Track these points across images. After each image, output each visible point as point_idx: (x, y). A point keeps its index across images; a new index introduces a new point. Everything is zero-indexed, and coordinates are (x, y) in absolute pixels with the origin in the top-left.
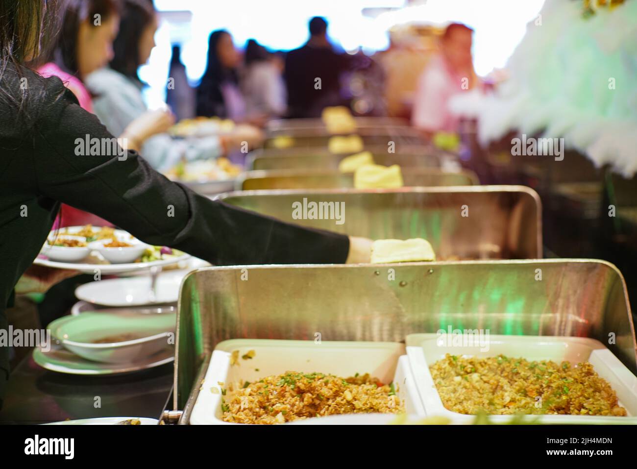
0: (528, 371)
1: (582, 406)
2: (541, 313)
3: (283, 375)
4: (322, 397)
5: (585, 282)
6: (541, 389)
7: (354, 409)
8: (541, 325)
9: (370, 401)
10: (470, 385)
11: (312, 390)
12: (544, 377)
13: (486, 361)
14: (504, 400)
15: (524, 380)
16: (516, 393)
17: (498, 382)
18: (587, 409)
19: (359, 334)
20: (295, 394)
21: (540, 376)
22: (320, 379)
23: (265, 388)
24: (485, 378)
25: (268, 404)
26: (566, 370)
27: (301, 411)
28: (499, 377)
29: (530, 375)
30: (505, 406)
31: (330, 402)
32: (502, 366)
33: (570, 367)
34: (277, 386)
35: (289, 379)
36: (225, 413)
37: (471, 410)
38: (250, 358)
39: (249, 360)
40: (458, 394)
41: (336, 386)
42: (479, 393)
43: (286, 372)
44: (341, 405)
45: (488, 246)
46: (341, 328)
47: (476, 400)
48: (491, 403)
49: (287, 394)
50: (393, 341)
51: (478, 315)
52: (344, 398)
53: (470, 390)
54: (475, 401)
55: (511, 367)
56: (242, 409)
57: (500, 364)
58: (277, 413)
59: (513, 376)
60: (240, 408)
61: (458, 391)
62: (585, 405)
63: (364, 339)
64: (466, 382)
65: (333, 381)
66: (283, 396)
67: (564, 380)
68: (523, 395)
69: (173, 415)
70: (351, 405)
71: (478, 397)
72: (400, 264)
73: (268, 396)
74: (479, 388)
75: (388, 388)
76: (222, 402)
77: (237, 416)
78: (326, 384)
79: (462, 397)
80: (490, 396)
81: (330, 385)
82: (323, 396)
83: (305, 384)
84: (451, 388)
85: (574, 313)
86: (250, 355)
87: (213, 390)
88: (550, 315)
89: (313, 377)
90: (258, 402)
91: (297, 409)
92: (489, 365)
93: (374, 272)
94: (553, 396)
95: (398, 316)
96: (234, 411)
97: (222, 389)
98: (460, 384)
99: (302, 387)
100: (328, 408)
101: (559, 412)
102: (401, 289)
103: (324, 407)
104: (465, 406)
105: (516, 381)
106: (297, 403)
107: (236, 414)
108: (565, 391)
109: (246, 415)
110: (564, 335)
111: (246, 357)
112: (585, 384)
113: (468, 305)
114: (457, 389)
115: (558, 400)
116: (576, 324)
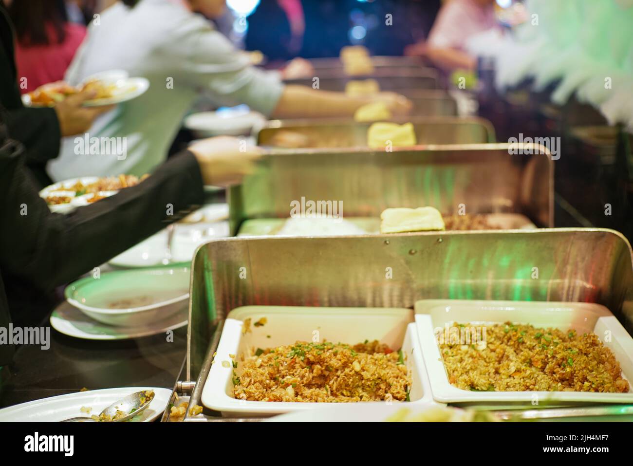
0: (534, 340)
1: (585, 379)
2: (549, 278)
3: (293, 346)
4: (331, 369)
5: (594, 249)
6: (546, 360)
7: (362, 380)
8: (549, 291)
9: (378, 371)
10: (476, 354)
11: (321, 361)
12: (549, 347)
13: (493, 329)
14: (510, 370)
15: (530, 349)
16: (521, 363)
17: (505, 351)
18: (590, 382)
19: (369, 300)
20: (304, 366)
21: (545, 347)
22: (329, 349)
23: (275, 359)
24: (492, 347)
25: (279, 375)
26: (572, 338)
27: (310, 382)
28: (506, 346)
29: (535, 346)
30: (510, 376)
31: (339, 373)
32: (508, 335)
33: (576, 335)
34: (287, 357)
35: (299, 350)
36: (236, 386)
37: (477, 380)
38: (262, 325)
39: (261, 328)
40: (464, 364)
41: (344, 357)
42: (486, 361)
43: (297, 343)
44: (349, 376)
45: (501, 201)
46: (352, 294)
47: (482, 369)
48: (497, 372)
49: (297, 366)
50: (403, 307)
51: (488, 281)
52: (353, 369)
53: (476, 359)
54: (481, 371)
55: (517, 336)
56: (252, 382)
57: (506, 333)
58: (287, 385)
59: (519, 345)
60: (251, 381)
61: (465, 361)
62: (588, 377)
63: (374, 305)
64: (473, 350)
65: (342, 352)
66: (294, 368)
67: (569, 351)
68: (528, 365)
69: (186, 386)
70: (359, 376)
71: (484, 366)
72: (410, 234)
73: (278, 368)
74: (485, 357)
75: (397, 356)
76: (233, 376)
77: (248, 390)
78: (335, 354)
79: (468, 367)
80: (496, 365)
81: (339, 356)
82: (332, 367)
83: (314, 356)
84: (458, 357)
85: (582, 279)
86: (262, 322)
87: (224, 364)
88: (558, 281)
89: (322, 347)
90: (268, 374)
91: (306, 380)
92: (496, 333)
93: (383, 242)
94: (558, 367)
95: (407, 282)
96: (244, 384)
97: (233, 362)
98: (467, 353)
99: (312, 359)
100: (337, 379)
101: (563, 383)
102: (411, 257)
103: (333, 378)
104: (472, 377)
105: (522, 351)
106: (307, 374)
107: (247, 388)
108: (569, 363)
109: (256, 388)
110: (572, 300)
111: (258, 324)
112: (589, 356)
113: (478, 270)
114: (463, 358)
115: (562, 372)
116: (584, 290)
